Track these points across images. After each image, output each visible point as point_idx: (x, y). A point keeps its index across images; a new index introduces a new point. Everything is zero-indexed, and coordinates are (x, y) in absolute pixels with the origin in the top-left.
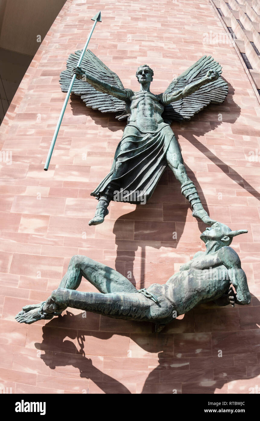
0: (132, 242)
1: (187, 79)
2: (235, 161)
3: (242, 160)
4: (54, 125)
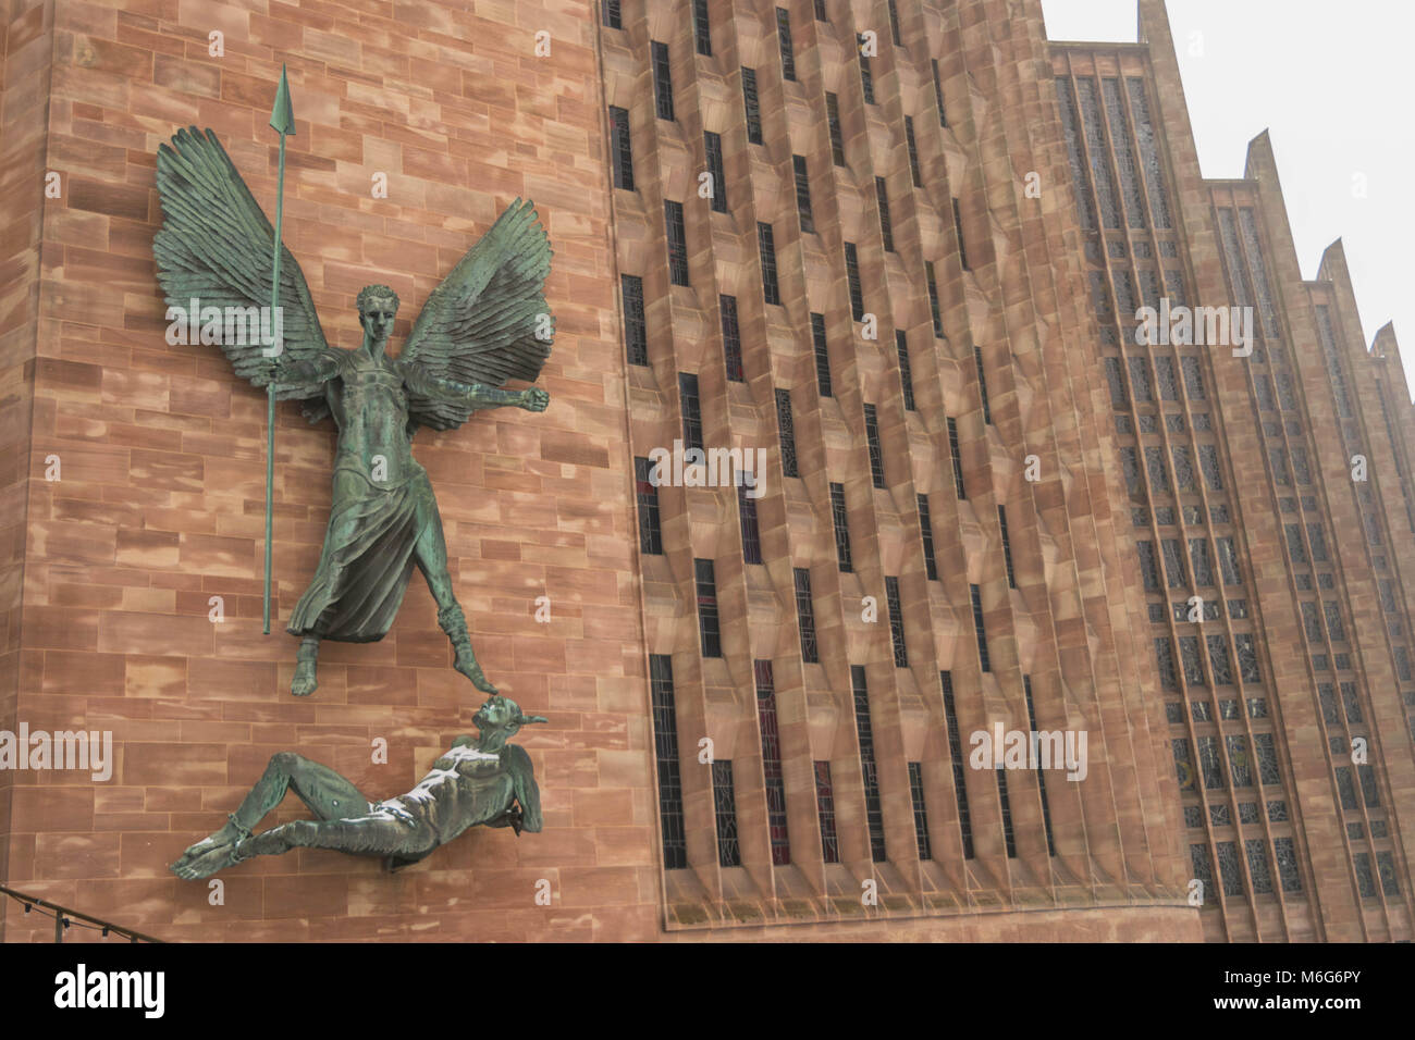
0: (344, 708)
1: (463, 299)
2: (536, 531)
3: (549, 529)
4: (154, 413)
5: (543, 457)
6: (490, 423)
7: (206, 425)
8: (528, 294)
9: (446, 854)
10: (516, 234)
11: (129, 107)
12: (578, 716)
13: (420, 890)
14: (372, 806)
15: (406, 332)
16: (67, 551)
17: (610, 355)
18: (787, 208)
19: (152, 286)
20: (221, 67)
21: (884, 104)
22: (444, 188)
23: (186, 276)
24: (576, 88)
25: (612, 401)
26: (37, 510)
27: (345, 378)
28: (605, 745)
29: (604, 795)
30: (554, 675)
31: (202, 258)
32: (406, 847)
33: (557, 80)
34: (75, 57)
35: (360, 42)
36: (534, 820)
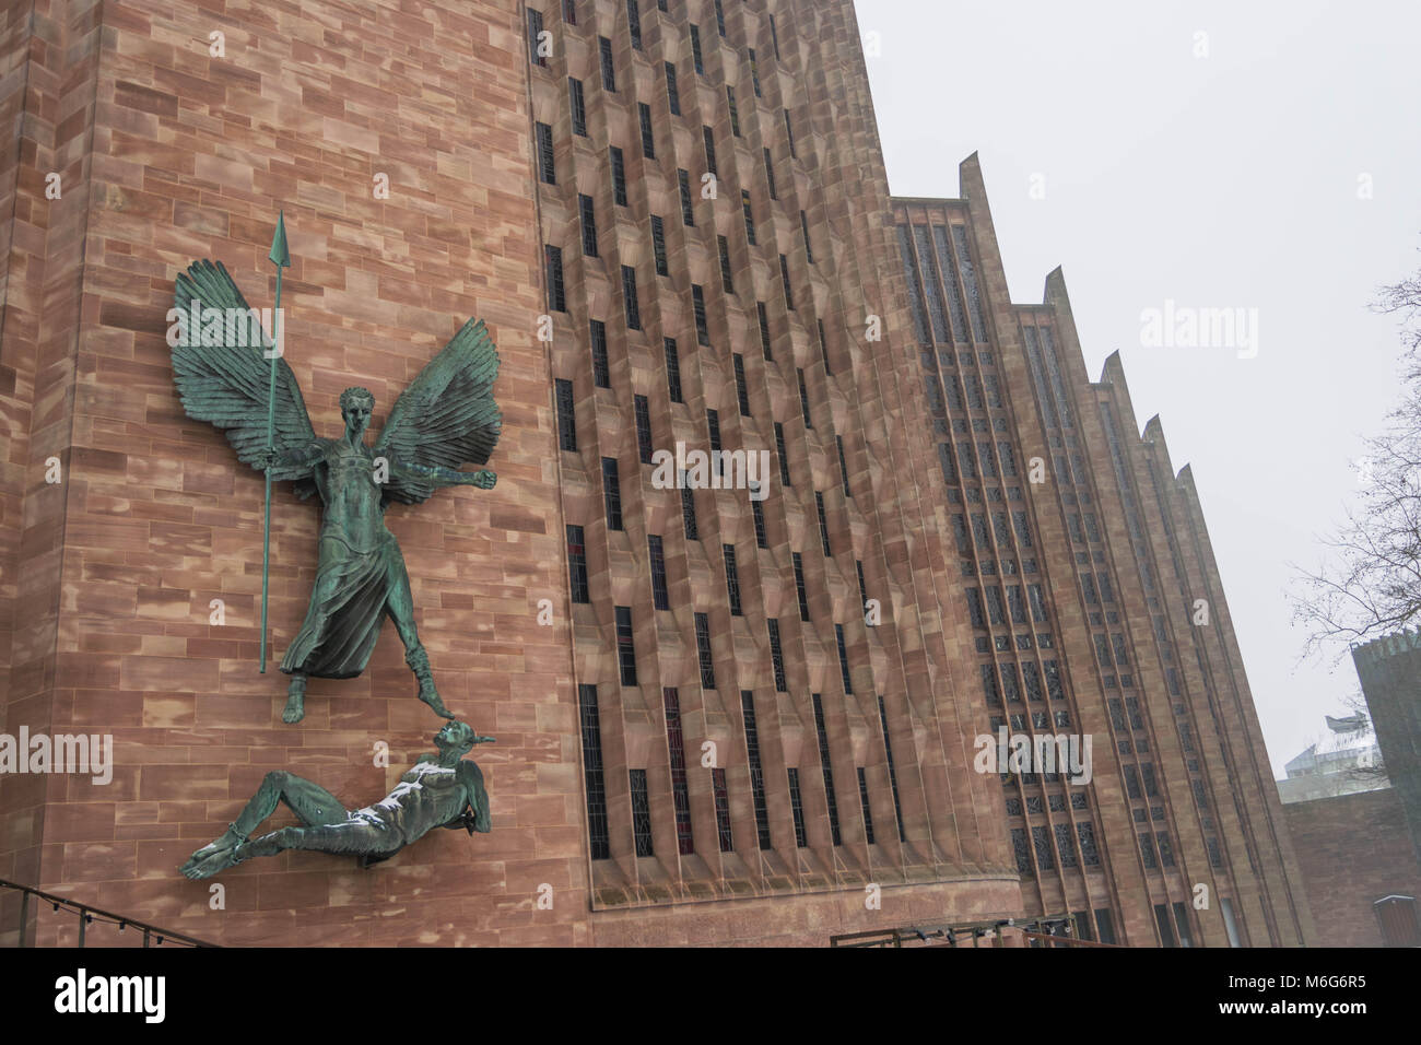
0: (327, 733)
1: (427, 399)
2: (486, 585)
3: (498, 584)
4: (170, 492)
5: (492, 526)
6: (449, 498)
7: (214, 501)
8: (480, 395)
9: (411, 852)
10: (470, 347)
11: (153, 243)
12: (520, 735)
13: (389, 881)
14: (350, 813)
15: (380, 425)
16: (94, 606)
17: (546, 444)
18: (688, 327)
19: (170, 388)
20: (229, 212)
21: (763, 245)
22: (411, 311)
23: (198, 380)
24: (519, 231)
25: (548, 480)
26: (70, 573)
27: (329, 462)
28: (544, 759)
29: (543, 800)
30: (501, 702)
31: (213, 366)
32: (379, 847)
33: (503, 224)
34: (108, 203)
35: (344, 193)
36: (484, 822)
